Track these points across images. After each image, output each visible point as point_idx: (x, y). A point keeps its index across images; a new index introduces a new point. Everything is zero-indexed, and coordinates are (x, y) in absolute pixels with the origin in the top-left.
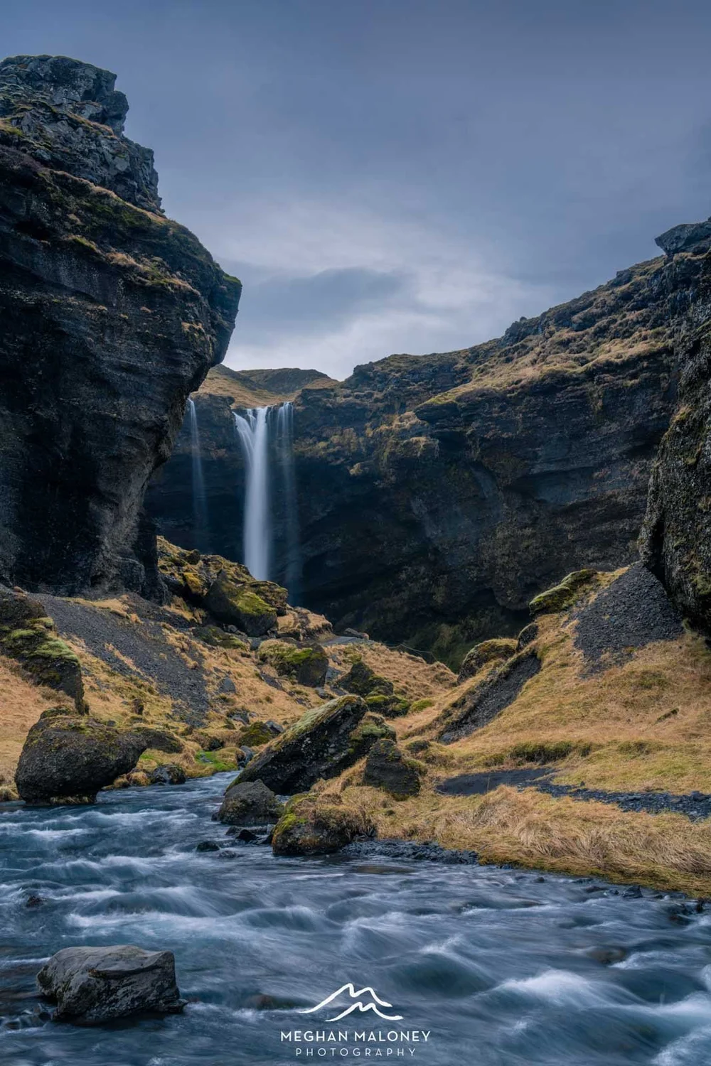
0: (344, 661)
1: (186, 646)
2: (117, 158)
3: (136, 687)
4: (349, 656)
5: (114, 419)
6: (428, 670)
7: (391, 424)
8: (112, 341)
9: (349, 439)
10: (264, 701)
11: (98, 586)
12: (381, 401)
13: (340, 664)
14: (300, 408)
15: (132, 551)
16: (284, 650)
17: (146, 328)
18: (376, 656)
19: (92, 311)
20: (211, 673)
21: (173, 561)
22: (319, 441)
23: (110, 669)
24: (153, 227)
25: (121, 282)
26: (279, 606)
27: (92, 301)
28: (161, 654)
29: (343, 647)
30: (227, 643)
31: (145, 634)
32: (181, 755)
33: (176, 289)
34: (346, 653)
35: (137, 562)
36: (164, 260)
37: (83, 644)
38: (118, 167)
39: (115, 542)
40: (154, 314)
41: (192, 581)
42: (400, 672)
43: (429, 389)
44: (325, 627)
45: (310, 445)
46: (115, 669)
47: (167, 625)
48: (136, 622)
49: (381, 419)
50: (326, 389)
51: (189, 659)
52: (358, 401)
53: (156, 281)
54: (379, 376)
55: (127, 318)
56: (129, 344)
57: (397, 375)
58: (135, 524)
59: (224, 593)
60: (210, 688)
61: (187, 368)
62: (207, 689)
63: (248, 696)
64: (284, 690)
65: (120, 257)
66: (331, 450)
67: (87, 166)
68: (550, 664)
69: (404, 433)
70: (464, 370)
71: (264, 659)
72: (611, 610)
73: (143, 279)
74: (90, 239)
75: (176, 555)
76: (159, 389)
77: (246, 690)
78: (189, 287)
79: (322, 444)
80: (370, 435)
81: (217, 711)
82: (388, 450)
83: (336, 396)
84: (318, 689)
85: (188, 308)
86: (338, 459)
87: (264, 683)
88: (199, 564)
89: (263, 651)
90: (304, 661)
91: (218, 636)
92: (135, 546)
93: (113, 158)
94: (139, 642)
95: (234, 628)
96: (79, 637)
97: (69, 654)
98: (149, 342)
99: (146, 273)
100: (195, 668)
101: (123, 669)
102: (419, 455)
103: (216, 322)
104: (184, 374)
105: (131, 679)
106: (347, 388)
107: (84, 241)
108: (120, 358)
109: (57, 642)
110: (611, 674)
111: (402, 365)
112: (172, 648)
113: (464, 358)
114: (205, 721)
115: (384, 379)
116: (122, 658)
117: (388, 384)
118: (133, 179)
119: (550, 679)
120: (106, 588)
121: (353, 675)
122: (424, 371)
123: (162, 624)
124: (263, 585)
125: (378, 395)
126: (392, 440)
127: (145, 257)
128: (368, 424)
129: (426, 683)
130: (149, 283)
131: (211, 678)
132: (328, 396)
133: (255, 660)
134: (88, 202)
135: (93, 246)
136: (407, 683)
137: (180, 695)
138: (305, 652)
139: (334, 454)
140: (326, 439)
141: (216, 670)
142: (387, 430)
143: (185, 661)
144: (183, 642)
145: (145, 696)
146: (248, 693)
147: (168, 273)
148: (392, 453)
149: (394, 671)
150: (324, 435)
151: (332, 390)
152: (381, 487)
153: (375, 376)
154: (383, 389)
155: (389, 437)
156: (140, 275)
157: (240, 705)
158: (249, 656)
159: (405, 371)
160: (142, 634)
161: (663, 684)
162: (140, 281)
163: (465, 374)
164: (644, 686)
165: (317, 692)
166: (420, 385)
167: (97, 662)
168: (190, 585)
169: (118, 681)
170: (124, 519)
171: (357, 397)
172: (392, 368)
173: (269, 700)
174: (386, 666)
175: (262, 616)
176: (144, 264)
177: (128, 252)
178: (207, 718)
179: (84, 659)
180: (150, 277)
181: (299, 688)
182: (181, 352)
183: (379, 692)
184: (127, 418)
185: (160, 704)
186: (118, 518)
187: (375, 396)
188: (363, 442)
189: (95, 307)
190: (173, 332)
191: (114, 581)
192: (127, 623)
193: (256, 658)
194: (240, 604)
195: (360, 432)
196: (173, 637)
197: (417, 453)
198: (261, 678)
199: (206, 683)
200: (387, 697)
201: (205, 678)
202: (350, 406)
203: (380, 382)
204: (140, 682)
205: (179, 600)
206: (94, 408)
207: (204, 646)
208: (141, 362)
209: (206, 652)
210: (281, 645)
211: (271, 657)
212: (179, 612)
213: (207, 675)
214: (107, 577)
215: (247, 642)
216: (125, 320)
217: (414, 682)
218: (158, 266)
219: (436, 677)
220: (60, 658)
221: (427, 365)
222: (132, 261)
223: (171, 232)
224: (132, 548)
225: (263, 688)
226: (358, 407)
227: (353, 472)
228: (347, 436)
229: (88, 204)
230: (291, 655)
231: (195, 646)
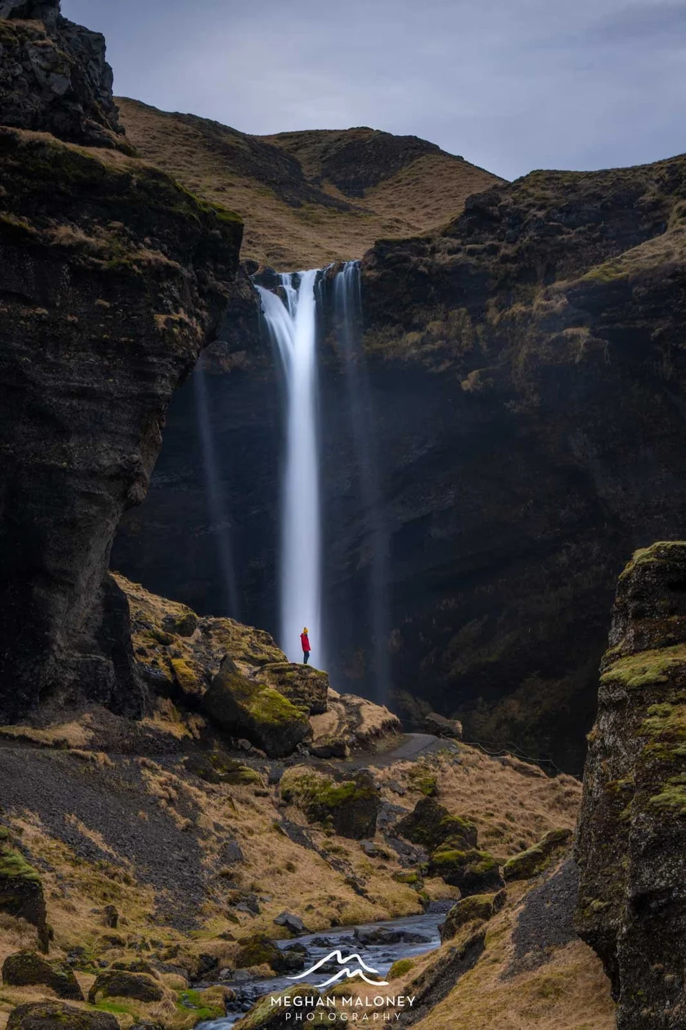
0: (409, 789)
1: (174, 793)
2: (52, 74)
3: (107, 879)
4: (417, 779)
5: (63, 470)
6: (545, 789)
7: (529, 303)
8: (55, 357)
9: (459, 328)
10: (285, 870)
11: (50, 699)
12: (513, 260)
13: (402, 795)
14: (373, 274)
15: (95, 641)
16: (316, 784)
17: (104, 331)
18: (462, 774)
19: (27, 319)
20: (210, 833)
21: (156, 636)
22: (409, 331)
23: (73, 854)
24: (109, 177)
25: (65, 268)
26: (315, 698)
27: (28, 302)
28: (141, 813)
29: (409, 765)
30: (235, 777)
31: (118, 782)
32: (160, 1004)
33: (144, 268)
34: (412, 776)
35: (103, 659)
36: (126, 225)
37: (37, 819)
38: (55, 89)
39: (70, 631)
40: (115, 308)
41: (184, 675)
42: (499, 797)
43: (595, 241)
44: (388, 726)
45: (391, 337)
46: (80, 854)
47: (148, 761)
48: (105, 764)
49: (513, 292)
50: (416, 239)
51: (179, 817)
52: (472, 260)
53: (115, 260)
54: (509, 214)
55: (76, 319)
56: (80, 359)
57: (541, 214)
58: (98, 602)
59: (229, 693)
60: (207, 861)
61: (163, 382)
62: (203, 862)
63: (262, 866)
64: (314, 848)
65: (66, 233)
66: (428, 347)
67: (12, 102)
68: (485, 958)
69: (553, 321)
70: (657, 205)
71: (287, 798)
72: (554, 896)
73: (96, 261)
74: (19, 215)
75: (160, 622)
76: (126, 416)
77: (258, 855)
78: (165, 259)
79: (413, 337)
80: (495, 322)
81: (216, 901)
82: (525, 351)
83: (434, 251)
84: (364, 842)
85: (163, 290)
86: (438, 363)
87: (286, 839)
88: (195, 634)
89: (287, 787)
90: (346, 801)
91: (221, 767)
92: (100, 635)
93: (47, 76)
94: (111, 799)
95: (247, 744)
96: (32, 810)
97: (29, 872)
98: (110, 351)
99: (102, 249)
100: (187, 829)
101: (90, 853)
102: (577, 360)
103: (206, 288)
104: (160, 392)
105: (102, 868)
106: (454, 236)
107: (12, 219)
108: (68, 380)
109: (14, 858)
110: (523, 979)
111: (549, 193)
112: (156, 799)
113: (657, 181)
114: (198, 919)
115: (517, 219)
116: (90, 834)
117: (523, 231)
118: (75, 101)
119: (478, 978)
120: (61, 702)
121: (417, 816)
122: (586, 207)
123: (141, 759)
124: (290, 670)
125: (508, 250)
126: (531, 333)
127: (99, 223)
128: (492, 301)
129: (540, 812)
130: (105, 265)
131: (210, 843)
132: (421, 252)
133: (275, 799)
134: (15, 159)
135: (25, 223)
136: (508, 816)
137: (165, 882)
138: (346, 787)
139: (432, 353)
140: (419, 327)
141: (218, 827)
142: (524, 314)
143: (174, 819)
144: (170, 789)
145: (119, 890)
146: (261, 860)
147: (132, 244)
148: (532, 357)
149: (491, 797)
150: (416, 321)
151: (428, 240)
152: (516, 411)
153: (502, 216)
154: (516, 239)
155: (526, 326)
156: (93, 254)
157: (249, 882)
158: (266, 795)
159: (555, 206)
160: (114, 783)
161: (558, 992)
162: (92, 263)
163: (658, 213)
164: (543, 994)
165: (362, 848)
166: (580, 232)
167: (58, 847)
168: (181, 682)
169: (85, 872)
170: (83, 597)
171: (471, 253)
172: (531, 200)
173: (290, 868)
174: (477, 788)
175: (287, 725)
176: (98, 237)
177: (73, 220)
178: (201, 913)
179: (40, 844)
180: (106, 256)
181: (337, 842)
182: (155, 360)
183: (453, 846)
184: (81, 467)
185: (139, 899)
186: (72, 601)
187: (503, 251)
188: (483, 332)
189: (32, 311)
190: (143, 332)
191: (72, 690)
192: (92, 769)
193: (277, 795)
194: (254, 708)
195: (478, 315)
196: (156, 781)
197: (574, 356)
198: (281, 832)
199: (200, 853)
200: (463, 853)
201: (201, 843)
202: (458, 270)
203: (512, 226)
204: (112, 870)
205: (166, 704)
206: (36, 455)
207: (200, 788)
208: (97, 381)
209: (203, 800)
210: (313, 777)
211: (298, 794)
212: (165, 727)
213: (204, 838)
214: (61, 684)
215: (264, 771)
216: (73, 323)
217: (520, 811)
218: (117, 235)
219: (558, 800)
220: (19, 878)
221: (593, 195)
222: (80, 235)
223: (134, 182)
224: (96, 637)
225: (285, 848)
226: (473, 272)
227: (466, 385)
228: (456, 323)
229: (16, 163)
230: (325, 793)
231: (187, 791)
